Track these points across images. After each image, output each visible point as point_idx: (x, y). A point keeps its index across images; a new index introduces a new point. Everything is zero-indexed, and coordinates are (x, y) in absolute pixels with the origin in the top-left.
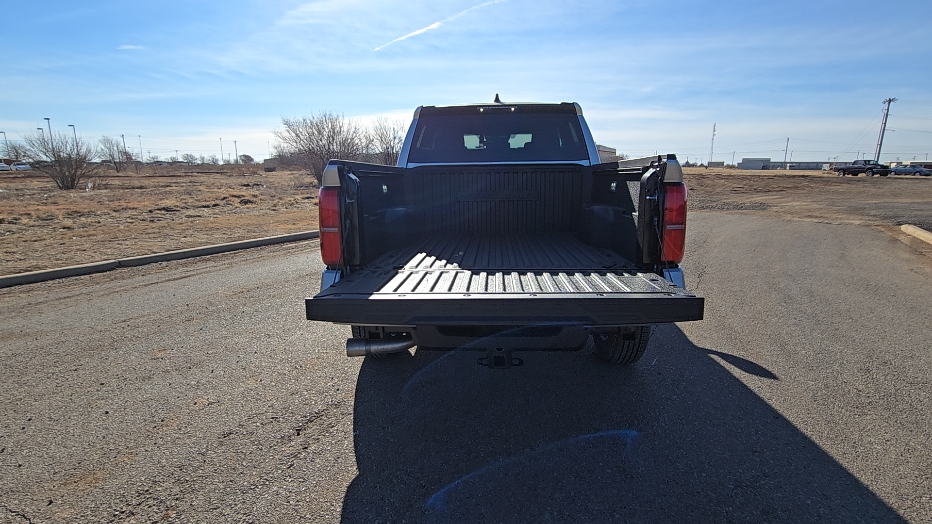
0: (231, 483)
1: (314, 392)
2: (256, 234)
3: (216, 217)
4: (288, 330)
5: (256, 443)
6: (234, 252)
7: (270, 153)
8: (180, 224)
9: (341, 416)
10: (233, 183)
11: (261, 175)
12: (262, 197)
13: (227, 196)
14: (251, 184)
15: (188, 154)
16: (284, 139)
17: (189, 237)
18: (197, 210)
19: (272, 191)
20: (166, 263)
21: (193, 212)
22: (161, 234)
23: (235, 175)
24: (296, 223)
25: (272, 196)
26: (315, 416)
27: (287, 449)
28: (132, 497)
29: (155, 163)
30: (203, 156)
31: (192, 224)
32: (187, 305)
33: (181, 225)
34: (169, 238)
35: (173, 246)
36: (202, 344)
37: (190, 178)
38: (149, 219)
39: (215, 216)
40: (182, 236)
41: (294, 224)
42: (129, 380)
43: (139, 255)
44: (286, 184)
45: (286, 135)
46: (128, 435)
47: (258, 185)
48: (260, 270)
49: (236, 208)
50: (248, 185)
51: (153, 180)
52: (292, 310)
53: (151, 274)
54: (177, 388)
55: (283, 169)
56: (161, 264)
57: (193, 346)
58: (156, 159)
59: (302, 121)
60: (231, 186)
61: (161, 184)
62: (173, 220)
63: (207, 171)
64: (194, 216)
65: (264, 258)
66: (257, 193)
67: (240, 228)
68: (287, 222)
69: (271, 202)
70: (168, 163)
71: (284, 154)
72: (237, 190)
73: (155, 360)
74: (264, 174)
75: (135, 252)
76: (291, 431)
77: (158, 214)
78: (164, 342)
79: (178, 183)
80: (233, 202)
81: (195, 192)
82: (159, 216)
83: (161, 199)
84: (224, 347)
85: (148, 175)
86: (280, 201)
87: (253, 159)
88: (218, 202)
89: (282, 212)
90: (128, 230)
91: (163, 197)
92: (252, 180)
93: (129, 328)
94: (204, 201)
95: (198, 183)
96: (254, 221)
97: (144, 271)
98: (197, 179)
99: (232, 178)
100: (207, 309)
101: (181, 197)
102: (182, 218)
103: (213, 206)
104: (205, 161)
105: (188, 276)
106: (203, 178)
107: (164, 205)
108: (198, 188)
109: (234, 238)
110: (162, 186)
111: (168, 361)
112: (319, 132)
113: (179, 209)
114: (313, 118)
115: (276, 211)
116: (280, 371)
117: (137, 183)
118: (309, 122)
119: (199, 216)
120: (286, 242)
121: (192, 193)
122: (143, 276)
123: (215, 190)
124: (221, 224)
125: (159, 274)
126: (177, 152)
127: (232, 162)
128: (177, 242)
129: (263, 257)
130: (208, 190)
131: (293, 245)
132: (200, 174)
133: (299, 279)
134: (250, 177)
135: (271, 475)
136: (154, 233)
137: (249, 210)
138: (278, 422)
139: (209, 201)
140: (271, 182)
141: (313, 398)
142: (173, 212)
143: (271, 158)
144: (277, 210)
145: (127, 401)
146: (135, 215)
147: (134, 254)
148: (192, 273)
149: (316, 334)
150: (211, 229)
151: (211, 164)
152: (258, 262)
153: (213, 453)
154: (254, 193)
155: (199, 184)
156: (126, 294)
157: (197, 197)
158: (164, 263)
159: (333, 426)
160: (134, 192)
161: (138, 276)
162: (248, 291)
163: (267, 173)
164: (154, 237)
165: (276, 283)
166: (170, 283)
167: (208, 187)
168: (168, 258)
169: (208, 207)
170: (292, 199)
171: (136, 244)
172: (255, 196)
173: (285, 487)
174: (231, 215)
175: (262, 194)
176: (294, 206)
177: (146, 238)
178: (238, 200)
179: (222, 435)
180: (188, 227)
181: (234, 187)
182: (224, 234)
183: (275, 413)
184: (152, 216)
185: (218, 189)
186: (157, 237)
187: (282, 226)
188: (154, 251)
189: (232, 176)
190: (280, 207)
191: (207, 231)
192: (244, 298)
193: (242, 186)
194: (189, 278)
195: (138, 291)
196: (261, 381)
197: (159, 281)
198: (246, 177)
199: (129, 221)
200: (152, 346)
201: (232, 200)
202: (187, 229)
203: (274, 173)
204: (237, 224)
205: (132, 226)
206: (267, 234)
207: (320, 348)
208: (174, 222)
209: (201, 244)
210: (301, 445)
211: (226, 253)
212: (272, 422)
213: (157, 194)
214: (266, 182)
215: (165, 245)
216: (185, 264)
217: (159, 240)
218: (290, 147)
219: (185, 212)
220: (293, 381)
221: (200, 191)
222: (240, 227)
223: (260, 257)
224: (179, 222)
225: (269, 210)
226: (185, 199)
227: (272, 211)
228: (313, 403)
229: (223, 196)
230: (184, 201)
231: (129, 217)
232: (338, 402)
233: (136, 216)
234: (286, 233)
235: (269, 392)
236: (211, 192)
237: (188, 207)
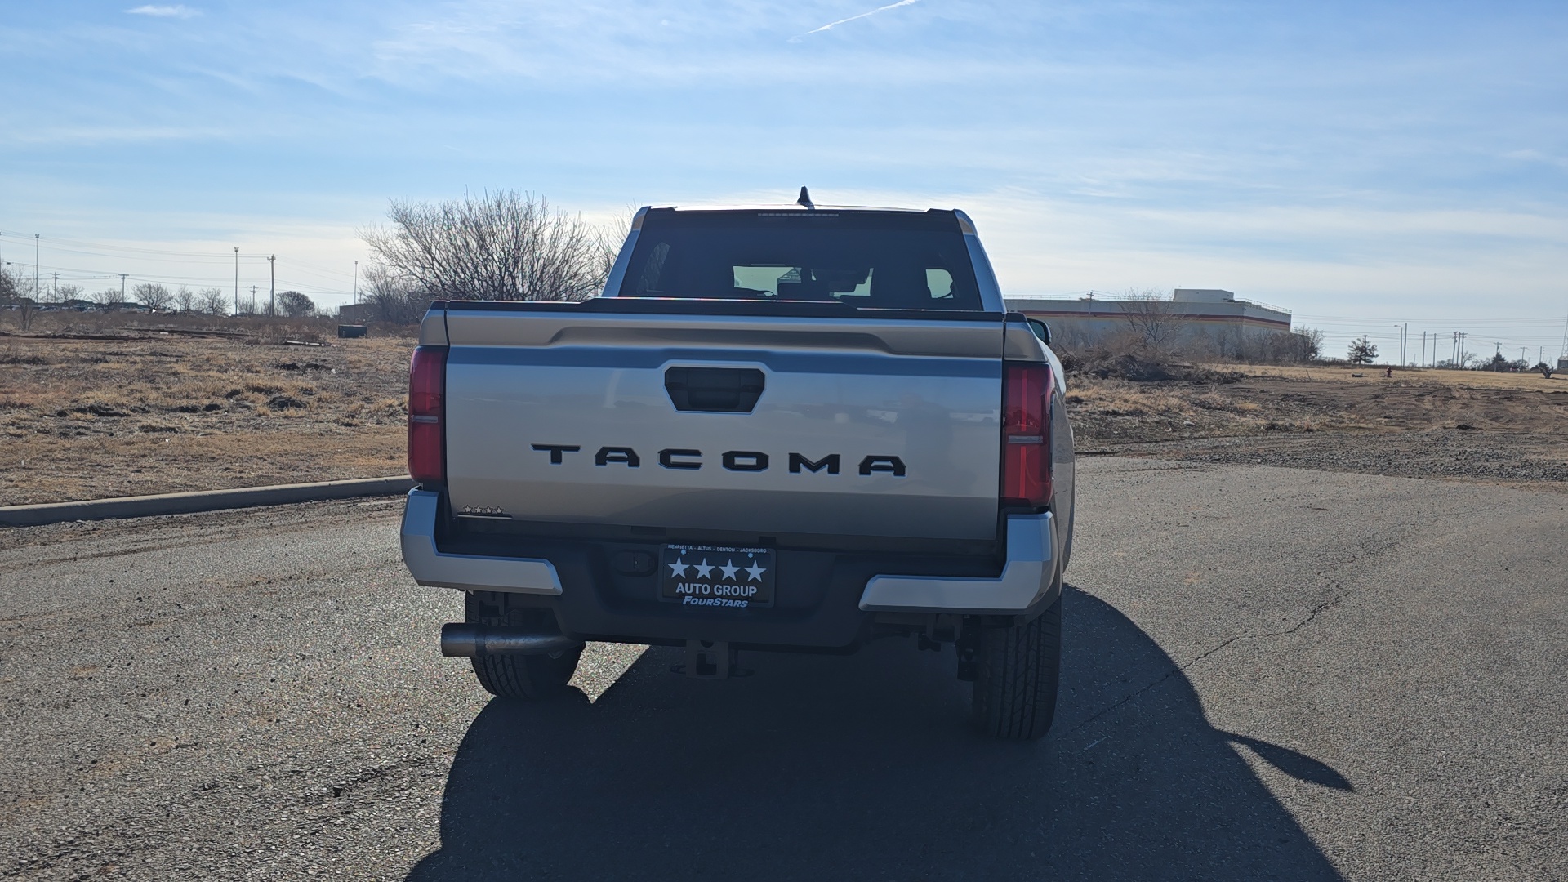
0: (211, 843)
1: (377, 742)
2: (300, 474)
3: (211, 434)
4: (344, 650)
5: (259, 800)
6: (244, 509)
7: (358, 291)
8: (127, 444)
9: (422, 778)
10: (257, 360)
11: (329, 345)
12: (324, 394)
13: (239, 387)
14: (299, 364)
15: (153, 284)
16: (392, 255)
17: (146, 471)
18: (167, 416)
19: (351, 384)
20: (92, 523)
21: (158, 420)
22: (84, 462)
23: (262, 341)
24: (397, 455)
25: (348, 395)
26: (371, 774)
27: (312, 812)
28: (47, 846)
29: (66, 303)
30: (188, 290)
31: (154, 446)
32: (139, 599)
33: (129, 447)
34: (102, 471)
35: (111, 489)
36: (167, 661)
37: (153, 343)
38: (57, 431)
39: (208, 431)
40: (131, 469)
41: (392, 458)
42: (29, 705)
43: (37, 503)
44: (389, 368)
45: (399, 245)
46: (34, 777)
47: (316, 367)
48: (300, 546)
49: (260, 415)
50: (293, 367)
51: (63, 346)
52: (357, 619)
53: (61, 542)
54: (118, 722)
55: (386, 332)
56: (82, 524)
57: (149, 665)
58: (72, 294)
59: (442, 214)
60: (252, 366)
61: (82, 355)
62: (112, 435)
63: (194, 329)
64: (161, 430)
65: (312, 525)
66: (313, 384)
67: (265, 460)
68: (374, 452)
69: (343, 406)
70: (99, 305)
71: (391, 293)
72: (265, 375)
73: (76, 680)
74: (334, 341)
75: (28, 495)
76: (325, 789)
77: (78, 420)
78: (93, 656)
79: (122, 354)
80: (253, 402)
81: (163, 376)
82: (80, 424)
83: (85, 389)
84: (210, 669)
85: (49, 332)
86: (366, 406)
87: (313, 304)
88: (217, 401)
89: (366, 430)
90: (12, 452)
91: (89, 385)
92: (304, 355)
93: (22, 631)
94: (184, 397)
95: (171, 356)
96: (300, 447)
97: (47, 535)
98: (170, 348)
99: (256, 349)
100: (180, 607)
101: (131, 387)
102: (131, 432)
103: (203, 410)
104: (192, 304)
105: (140, 550)
106: (185, 346)
107: (92, 401)
108: (171, 368)
109: (248, 478)
110: (84, 361)
111: (101, 683)
112: (482, 245)
113: (125, 411)
114: (470, 209)
115: (353, 428)
116: (316, 711)
117: (24, 350)
118: (457, 217)
119: (172, 429)
120: (365, 495)
121: (157, 378)
122: (44, 544)
123: (210, 373)
124: (221, 449)
125: (79, 543)
126: (124, 279)
127: (260, 309)
128: (121, 480)
129: (311, 522)
130: (194, 373)
131: (383, 502)
132: (175, 336)
133: (383, 567)
134: (300, 348)
135: (282, 840)
136: (69, 460)
137: (289, 422)
138: (304, 777)
139: (196, 398)
140: (350, 362)
141: (374, 751)
142: (111, 419)
143: (358, 302)
144: (356, 425)
145: (28, 734)
146: (25, 420)
147: (26, 499)
148: (150, 545)
149: (399, 660)
150: (197, 458)
151: (205, 312)
152: (296, 531)
153: (182, 806)
154: (304, 385)
155: (174, 359)
156: (10, 574)
157: (169, 388)
158: (89, 524)
159: (403, 790)
160: (22, 370)
161: (32, 544)
162: (269, 582)
163: (344, 341)
164: (68, 469)
165: (332, 571)
166: (103, 561)
167: (195, 367)
168: (98, 513)
169: (193, 410)
170: (397, 403)
171: (29, 479)
172: (308, 392)
173: (302, 854)
174: (246, 430)
175: (323, 389)
176: (399, 418)
177: (52, 470)
178: (263, 398)
179: (200, 787)
180: (146, 452)
181: (258, 369)
182: (227, 469)
183: (299, 765)
184: (64, 423)
185: (218, 371)
186: (76, 469)
187: (361, 461)
188: (70, 495)
189: (257, 343)
190: (363, 420)
191: (188, 461)
192: (259, 593)
193: (277, 367)
194: (142, 553)
195: (34, 572)
196: (278, 721)
197: (79, 555)
198: (291, 347)
199: (12, 432)
200: (70, 659)
201: (252, 398)
202: (144, 456)
203: (362, 341)
204: (258, 450)
205: (19, 442)
206: (324, 475)
207: (402, 682)
208: (114, 438)
209: (173, 488)
210: (340, 808)
211: (227, 511)
212: (291, 777)
213: (73, 376)
214: (338, 362)
215: (93, 484)
216: (136, 527)
217: (80, 474)
218: (407, 278)
219: (140, 418)
220: (340, 725)
221: (175, 374)
222: (265, 457)
223: (302, 523)
224: (127, 439)
225: (336, 425)
226: (141, 392)
227: (343, 427)
228: (373, 756)
229: (229, 388)
230: (138, 395)
231: (13, 424)
232: (419, 759)
233: (28, 423)
234: (368, 475)
235: (291, 738)
236: (203, 379)
237: (147, 408)
